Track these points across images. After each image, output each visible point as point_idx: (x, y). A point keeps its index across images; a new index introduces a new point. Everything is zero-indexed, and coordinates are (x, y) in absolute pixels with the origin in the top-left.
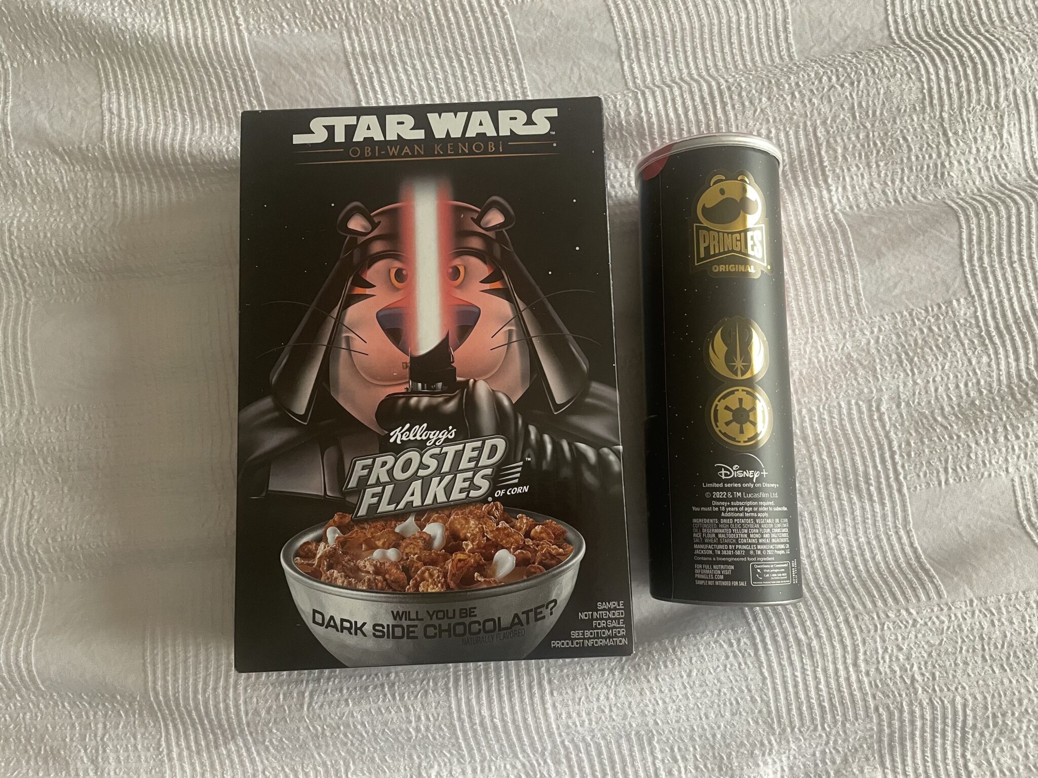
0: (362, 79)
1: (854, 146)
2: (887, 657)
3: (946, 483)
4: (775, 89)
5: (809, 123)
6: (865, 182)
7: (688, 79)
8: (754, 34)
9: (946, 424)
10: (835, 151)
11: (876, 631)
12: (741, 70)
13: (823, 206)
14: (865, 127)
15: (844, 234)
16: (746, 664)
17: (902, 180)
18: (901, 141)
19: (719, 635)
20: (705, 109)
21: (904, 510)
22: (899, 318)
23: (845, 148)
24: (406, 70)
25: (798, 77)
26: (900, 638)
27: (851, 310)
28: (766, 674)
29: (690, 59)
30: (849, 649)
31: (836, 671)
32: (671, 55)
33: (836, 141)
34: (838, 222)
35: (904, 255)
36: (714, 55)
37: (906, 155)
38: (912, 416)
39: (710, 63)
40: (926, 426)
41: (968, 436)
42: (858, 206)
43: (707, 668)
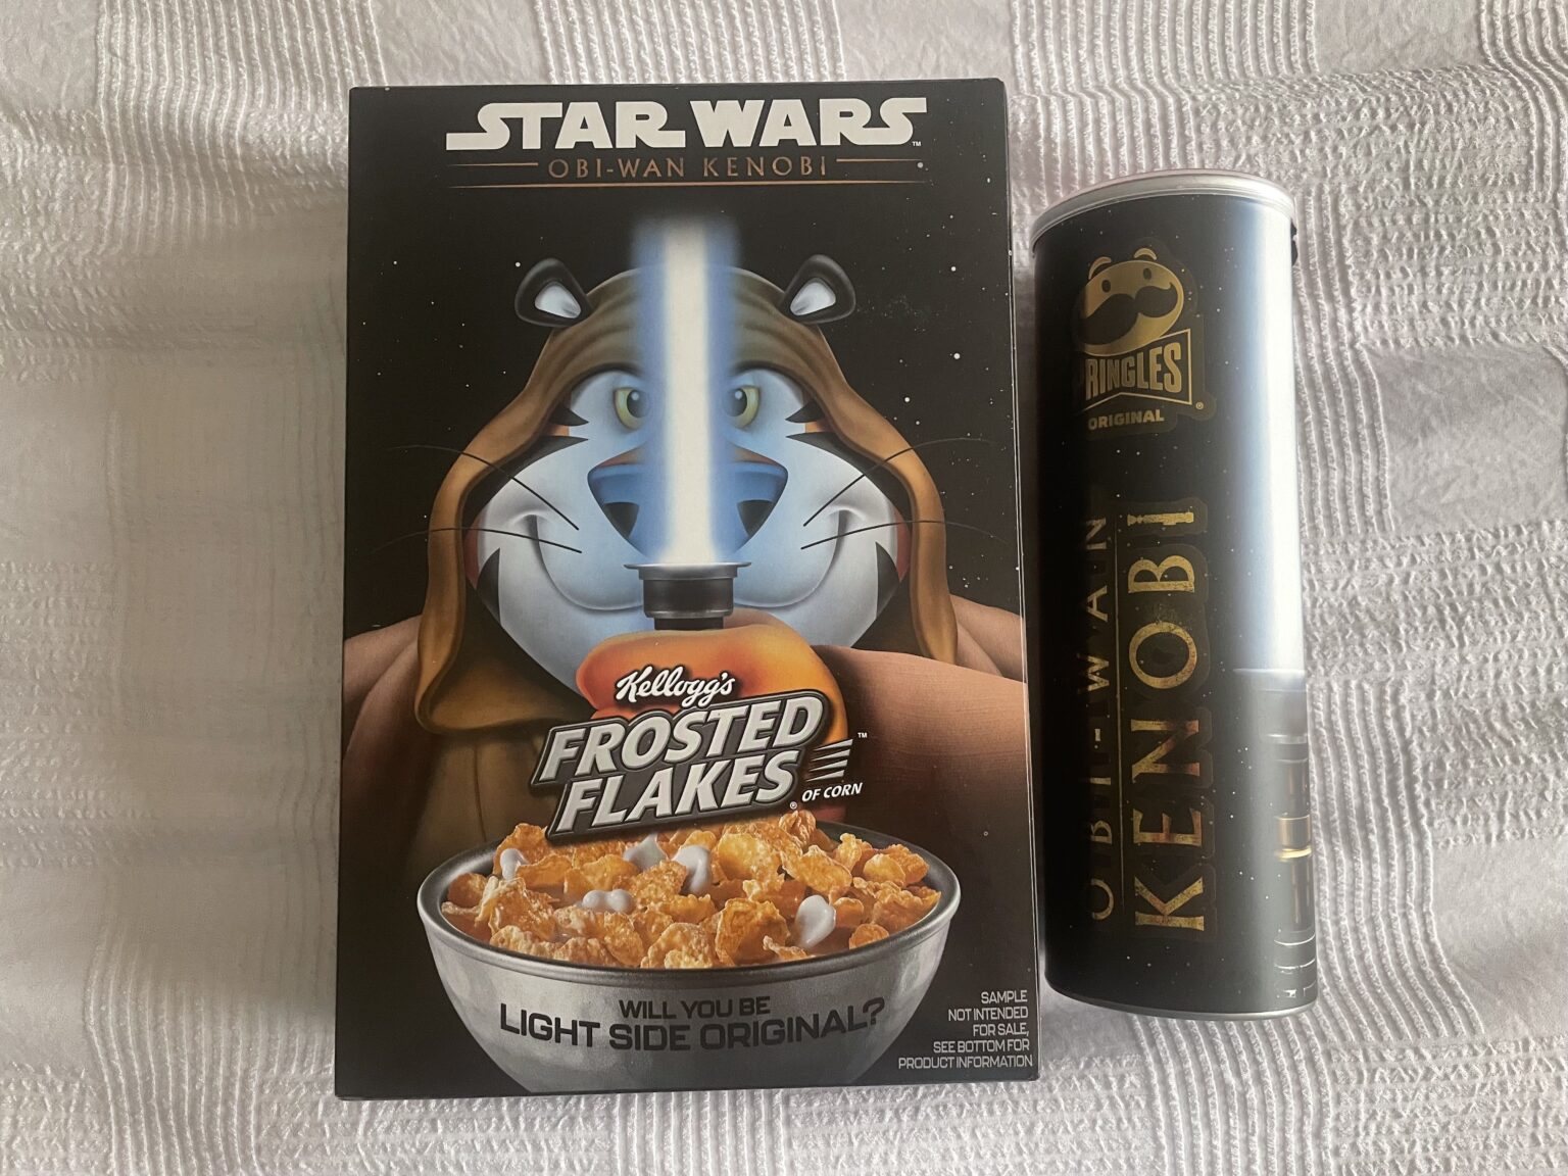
0: (554, 31)
1: (1402, 236)
2: (1373, 1127)
3: (1498, 837)
4: (1277, 122)
5: (1327, 188)
6: (1414, 299)
7: (1125, 86)
8: (1248, 20)
9: (1507, 735)
10: (1368, 241)
11: (1360, 1081)
12: (1219, 81)
13: (1337, 337)
14: (1424, 204)
15: (1368, 388)
16: (1130, 1120)
17: (1477, 302)
18: (1484, 235)
19: (1088, 1065)
20: (1151, 146)
21: (1423, 878)
22: (1448, 543)
23: (1385, 238)
24: (632, 22)
25: (1319, 105)
26: (1400, 1097)
27: (1367, 522)
28: (1164, 1141)
29: (1133, 53)
30: (1311, 1109)
31: (1284, 1143)
32: (1100, 42)
33: (1370, 224)
34: (1360, 365)
35: (1468, 435)
36: (1175, 50)
37: (1489, 261)
38: (1451, 715)
39: (1166, 62)
40: (1475, 736)
41: (1544, 761)
42: (1397, 342)
43: (1062, 1122)
